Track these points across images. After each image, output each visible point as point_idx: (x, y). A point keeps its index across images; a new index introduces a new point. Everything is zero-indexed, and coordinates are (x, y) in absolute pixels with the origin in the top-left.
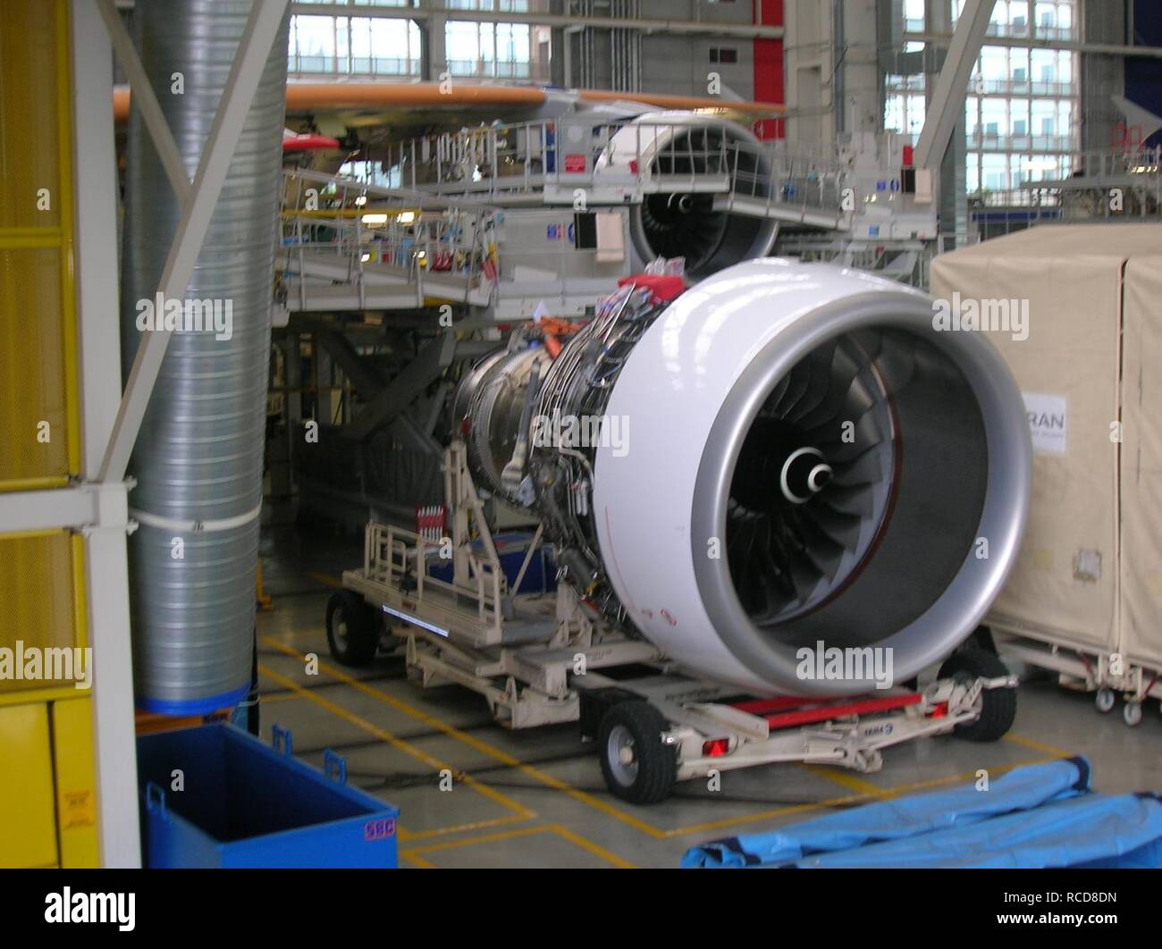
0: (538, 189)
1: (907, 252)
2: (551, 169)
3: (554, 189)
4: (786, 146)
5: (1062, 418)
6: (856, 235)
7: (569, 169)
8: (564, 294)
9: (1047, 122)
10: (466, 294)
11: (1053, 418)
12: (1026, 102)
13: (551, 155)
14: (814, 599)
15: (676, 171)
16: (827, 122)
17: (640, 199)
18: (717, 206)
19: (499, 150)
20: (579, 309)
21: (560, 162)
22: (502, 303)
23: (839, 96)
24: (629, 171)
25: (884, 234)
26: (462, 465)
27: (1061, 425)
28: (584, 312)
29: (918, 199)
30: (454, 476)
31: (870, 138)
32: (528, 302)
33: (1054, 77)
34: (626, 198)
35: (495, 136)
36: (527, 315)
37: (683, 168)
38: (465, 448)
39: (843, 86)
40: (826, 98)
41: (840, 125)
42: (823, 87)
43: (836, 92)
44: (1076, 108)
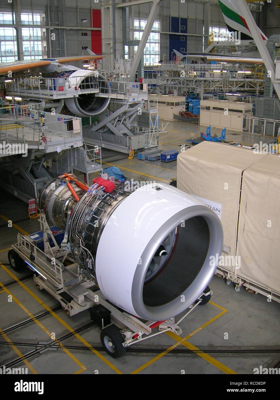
0: (52, 96)
1: (141, 103)
2: (55, 89)
3: (56, 95)
4: (102, 61)
5: (220, 210)
6: (129, 101)
7: (59, 90)
8: (65, 143)
9: (153, 48)
10: (38, 147)
11: (217, 209)
12: (149, 44)
13: (55, 87)
14: (155, 271)
15: (86, 88)
16: (112, 56)
17: (78, 96)
18: (96, 96)
19: (41, 83)
20: (69, 147)
21: (57, 88)
22: (48, 148)
23: (115, 51)
24: (74, 89)
25: (136, 100)
26: (44, 220)
27: (219, 212)
28: (70, 148)
29: (144, 91)
30: (42, 224)
31: (122, 60)
32: (55, 147)
33: (155, 38)
34: (74, 96)
35: (39, 80)
36: (55, 151)
37: (88, 87)
38: (45, 215)
39: (115, 49)
40: (112, 51)
41: (115, 57)
42: (111, 48)
43: (114, 50)
44: (159, 45)
